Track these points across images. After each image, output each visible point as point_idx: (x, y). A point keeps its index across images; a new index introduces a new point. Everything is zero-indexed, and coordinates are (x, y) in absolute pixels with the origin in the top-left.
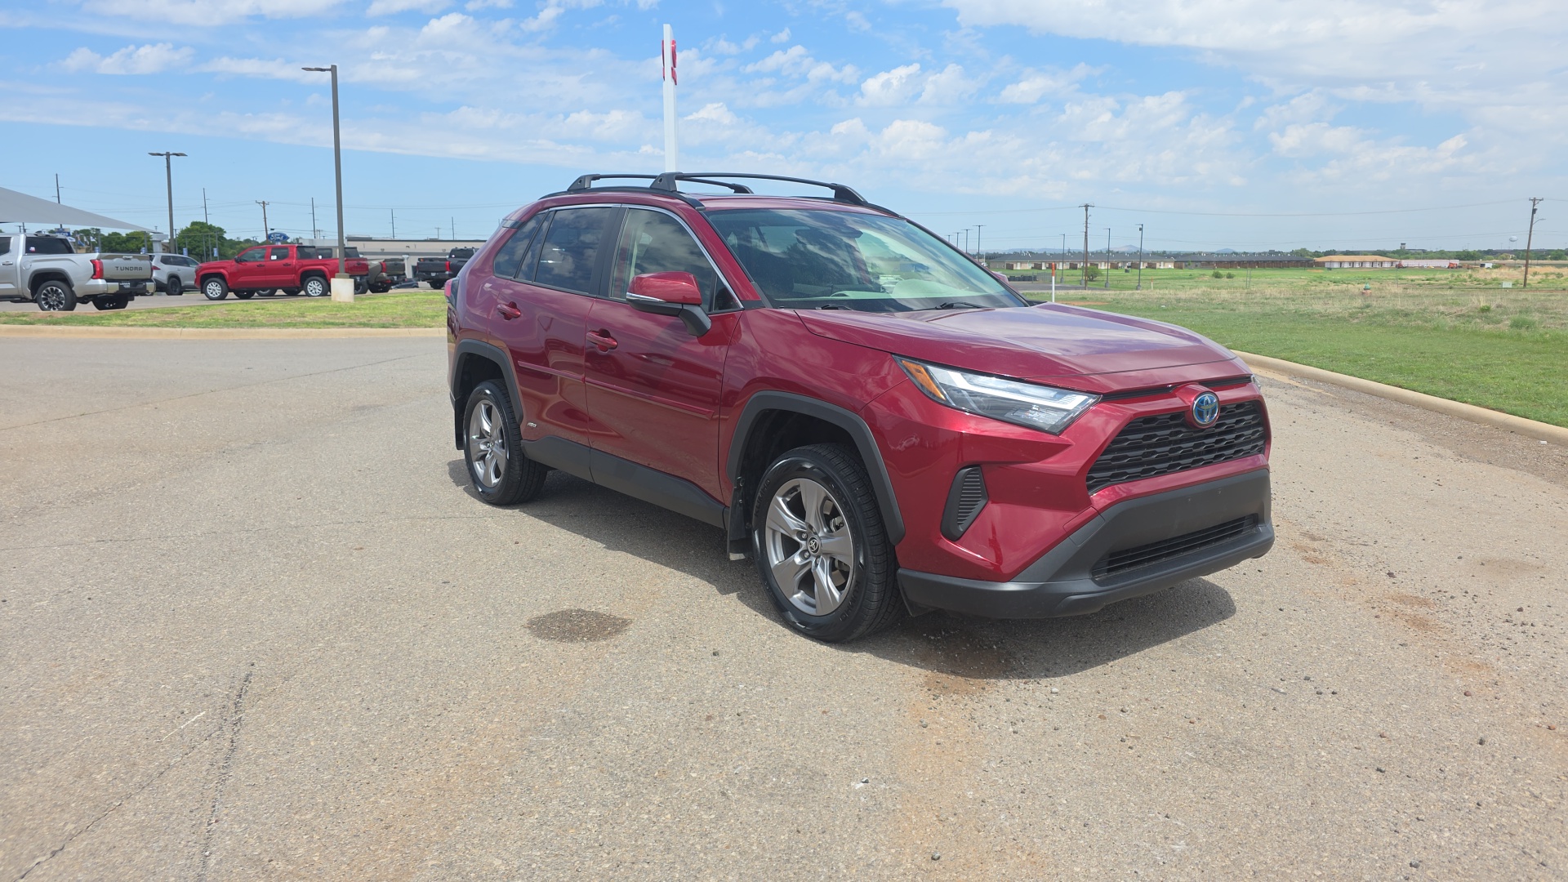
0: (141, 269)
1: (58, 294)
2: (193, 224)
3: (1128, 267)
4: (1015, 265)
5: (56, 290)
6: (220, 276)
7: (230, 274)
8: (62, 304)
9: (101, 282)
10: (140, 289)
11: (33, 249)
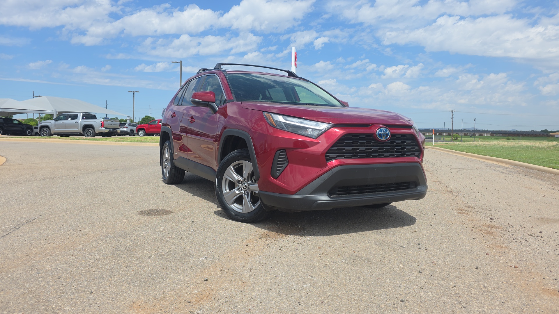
0: (116, 125)
1: (91, 132)
2: (146, 116)
3: (472, 135)
4: (426, 134)
5: (90, 131)
6: (144, 129)
7: (147, 129)
8: (91, 135)
9: (103, 128)
10: (115, 131)
11: (84, 118)
